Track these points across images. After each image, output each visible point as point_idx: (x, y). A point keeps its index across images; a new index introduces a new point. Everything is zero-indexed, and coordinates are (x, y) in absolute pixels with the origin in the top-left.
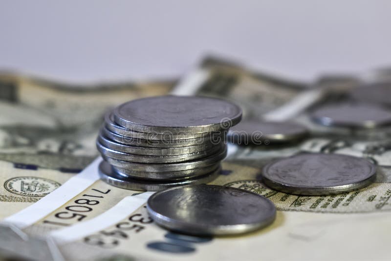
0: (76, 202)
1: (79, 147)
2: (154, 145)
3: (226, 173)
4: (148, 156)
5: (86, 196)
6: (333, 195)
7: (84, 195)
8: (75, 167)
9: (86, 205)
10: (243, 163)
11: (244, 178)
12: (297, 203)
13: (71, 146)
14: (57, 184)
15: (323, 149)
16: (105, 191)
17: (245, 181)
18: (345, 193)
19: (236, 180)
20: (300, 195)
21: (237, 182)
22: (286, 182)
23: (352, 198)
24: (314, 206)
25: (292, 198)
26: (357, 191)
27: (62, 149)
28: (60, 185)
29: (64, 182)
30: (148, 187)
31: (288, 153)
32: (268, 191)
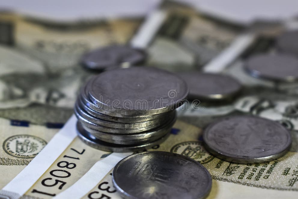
0: (58, 165)
1: (62, 96)
2: (119, 121)
3: (175, 132)
4: (114, 129)
5: (66, 158)
6: (257, 164)
7: (65, 156)
8: (59, 121)
9: (65, 169)
10: (189, 120)
11: (188, 139)
12: (229, 171)
13: (55, 95)
14: (44, 143)
15: (252, 109)
16: (81, 151)
17: (189, 143)
18: (266, 162)
19: (183, 141)
20: (231, 163)
21: (183, 144)
22: (221, 149)
23: (271, 169)
24: (241, 177)
25: (225, 164)
26: (275, 161)
27: (48, 99)
28: (46, 143)
29: (50, 139)
30: (114, 149)
31: (225, 110)
32: (207, 155)
